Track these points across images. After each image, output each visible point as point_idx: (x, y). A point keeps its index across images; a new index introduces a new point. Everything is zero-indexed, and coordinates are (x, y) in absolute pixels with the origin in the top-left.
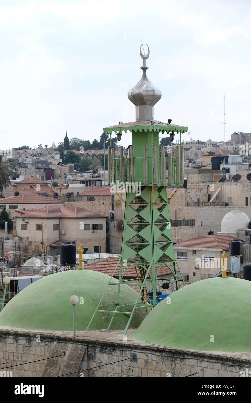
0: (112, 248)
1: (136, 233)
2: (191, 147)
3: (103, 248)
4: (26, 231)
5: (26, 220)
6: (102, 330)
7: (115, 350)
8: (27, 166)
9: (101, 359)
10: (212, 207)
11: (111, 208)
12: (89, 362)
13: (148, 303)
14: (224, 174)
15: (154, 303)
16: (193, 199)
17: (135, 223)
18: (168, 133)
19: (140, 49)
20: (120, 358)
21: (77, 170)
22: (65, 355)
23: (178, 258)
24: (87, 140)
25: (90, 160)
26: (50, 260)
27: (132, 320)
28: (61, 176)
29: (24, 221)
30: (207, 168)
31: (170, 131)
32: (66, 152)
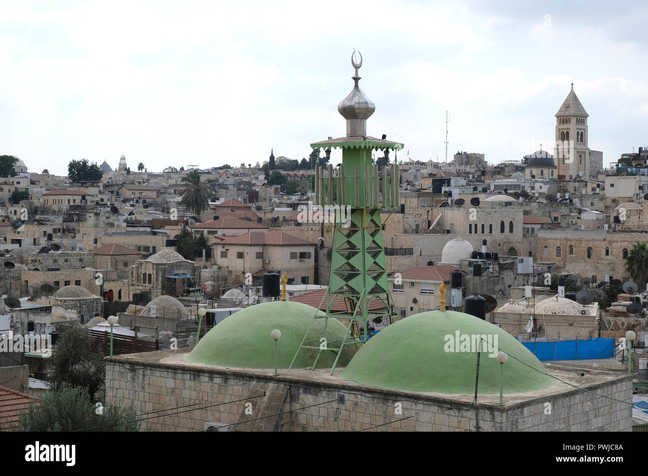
0: (322, 279)
1: (346, 261)
2: (410, 168)
3: (311, 279)
4: (225, 259)
5: (226, 247)
6: (307, 368)
7: (320, 391)
8: (228, 188)
9: (306, 400)
10: (432, 234)
11: (320, 234)
12: (292, 404)
13: (358, 339)
14: (446, 199)
15: (365, 339)
16: (412, 225)
17: (345, 249)
18: (382, 150)
19: (352, 57)
20: (326, 400)
21: (284, 192)
22: (265, 395)
23: (394, 291)
24: (295, 159)
25: (298, 181)
26: (252, 291)
27: (340, 358)
28: (265, 199)
29: (224, 248)
30: (427, 191)
31: (384, 147)
32: (271, 172)
